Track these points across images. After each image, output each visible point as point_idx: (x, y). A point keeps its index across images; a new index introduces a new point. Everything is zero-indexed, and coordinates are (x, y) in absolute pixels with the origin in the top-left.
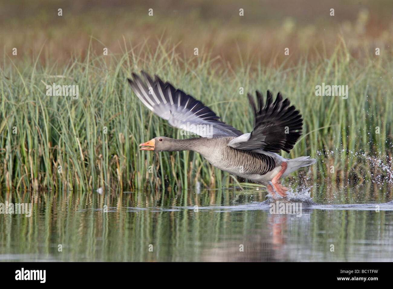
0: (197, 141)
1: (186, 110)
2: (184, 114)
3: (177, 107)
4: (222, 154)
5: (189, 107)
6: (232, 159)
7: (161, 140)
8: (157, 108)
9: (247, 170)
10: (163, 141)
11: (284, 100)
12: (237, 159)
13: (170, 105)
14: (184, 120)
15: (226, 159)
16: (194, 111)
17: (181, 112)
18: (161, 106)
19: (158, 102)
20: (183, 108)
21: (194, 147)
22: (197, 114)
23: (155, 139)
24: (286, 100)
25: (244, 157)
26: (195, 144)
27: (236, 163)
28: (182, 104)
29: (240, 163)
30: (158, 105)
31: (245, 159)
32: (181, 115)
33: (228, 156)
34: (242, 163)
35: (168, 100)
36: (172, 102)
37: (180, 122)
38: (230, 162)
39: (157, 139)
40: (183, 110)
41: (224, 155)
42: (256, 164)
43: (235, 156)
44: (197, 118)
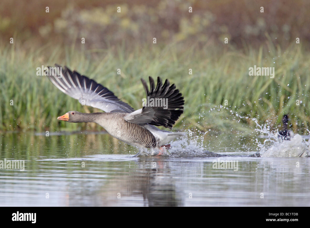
0: (100, 115)
1: (91, 91)
2: (90, 94)
3: (84, 89)
4: (117, 124)
5: (93, 89)
6: (125, 129)
7: (73, 114)
8: (69, 91)
9: (137, 139)
10: (74, 114)
11: (170, 86)
12: (128, 130)
13: (79, 88)
14: (91, 99)
15: (120, 129)
16: (97, 92)
17: (87, 93)
18: (72, 89)
19: (70, 87)
20: (89, 90)
21: (98, 119)
22: (100, 94)
23: (69, 113)
24: (173, 85)
25: (135, 130)
26: (99, 117)
27: (128, 133)
28: (88, 87)
29: (131, 134)
30: (70, 89)
31: (135, 132)
32: (88, 95)
33: (122, 127)
34: (133, 134)
35: (77, 85)
36: (80, 86)
37: (88, 101)
38: (124, 132)
39: (70, 113)
40: (89, 91)
41: (118, 125)
42: (144, 137)
43: (128, 128)
44: (100, 97)
